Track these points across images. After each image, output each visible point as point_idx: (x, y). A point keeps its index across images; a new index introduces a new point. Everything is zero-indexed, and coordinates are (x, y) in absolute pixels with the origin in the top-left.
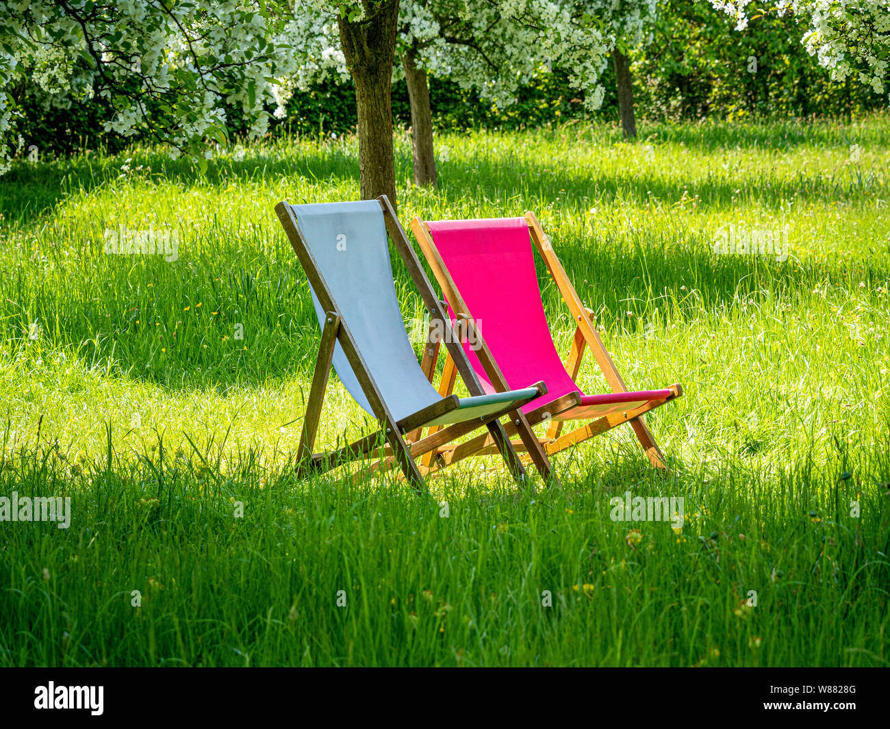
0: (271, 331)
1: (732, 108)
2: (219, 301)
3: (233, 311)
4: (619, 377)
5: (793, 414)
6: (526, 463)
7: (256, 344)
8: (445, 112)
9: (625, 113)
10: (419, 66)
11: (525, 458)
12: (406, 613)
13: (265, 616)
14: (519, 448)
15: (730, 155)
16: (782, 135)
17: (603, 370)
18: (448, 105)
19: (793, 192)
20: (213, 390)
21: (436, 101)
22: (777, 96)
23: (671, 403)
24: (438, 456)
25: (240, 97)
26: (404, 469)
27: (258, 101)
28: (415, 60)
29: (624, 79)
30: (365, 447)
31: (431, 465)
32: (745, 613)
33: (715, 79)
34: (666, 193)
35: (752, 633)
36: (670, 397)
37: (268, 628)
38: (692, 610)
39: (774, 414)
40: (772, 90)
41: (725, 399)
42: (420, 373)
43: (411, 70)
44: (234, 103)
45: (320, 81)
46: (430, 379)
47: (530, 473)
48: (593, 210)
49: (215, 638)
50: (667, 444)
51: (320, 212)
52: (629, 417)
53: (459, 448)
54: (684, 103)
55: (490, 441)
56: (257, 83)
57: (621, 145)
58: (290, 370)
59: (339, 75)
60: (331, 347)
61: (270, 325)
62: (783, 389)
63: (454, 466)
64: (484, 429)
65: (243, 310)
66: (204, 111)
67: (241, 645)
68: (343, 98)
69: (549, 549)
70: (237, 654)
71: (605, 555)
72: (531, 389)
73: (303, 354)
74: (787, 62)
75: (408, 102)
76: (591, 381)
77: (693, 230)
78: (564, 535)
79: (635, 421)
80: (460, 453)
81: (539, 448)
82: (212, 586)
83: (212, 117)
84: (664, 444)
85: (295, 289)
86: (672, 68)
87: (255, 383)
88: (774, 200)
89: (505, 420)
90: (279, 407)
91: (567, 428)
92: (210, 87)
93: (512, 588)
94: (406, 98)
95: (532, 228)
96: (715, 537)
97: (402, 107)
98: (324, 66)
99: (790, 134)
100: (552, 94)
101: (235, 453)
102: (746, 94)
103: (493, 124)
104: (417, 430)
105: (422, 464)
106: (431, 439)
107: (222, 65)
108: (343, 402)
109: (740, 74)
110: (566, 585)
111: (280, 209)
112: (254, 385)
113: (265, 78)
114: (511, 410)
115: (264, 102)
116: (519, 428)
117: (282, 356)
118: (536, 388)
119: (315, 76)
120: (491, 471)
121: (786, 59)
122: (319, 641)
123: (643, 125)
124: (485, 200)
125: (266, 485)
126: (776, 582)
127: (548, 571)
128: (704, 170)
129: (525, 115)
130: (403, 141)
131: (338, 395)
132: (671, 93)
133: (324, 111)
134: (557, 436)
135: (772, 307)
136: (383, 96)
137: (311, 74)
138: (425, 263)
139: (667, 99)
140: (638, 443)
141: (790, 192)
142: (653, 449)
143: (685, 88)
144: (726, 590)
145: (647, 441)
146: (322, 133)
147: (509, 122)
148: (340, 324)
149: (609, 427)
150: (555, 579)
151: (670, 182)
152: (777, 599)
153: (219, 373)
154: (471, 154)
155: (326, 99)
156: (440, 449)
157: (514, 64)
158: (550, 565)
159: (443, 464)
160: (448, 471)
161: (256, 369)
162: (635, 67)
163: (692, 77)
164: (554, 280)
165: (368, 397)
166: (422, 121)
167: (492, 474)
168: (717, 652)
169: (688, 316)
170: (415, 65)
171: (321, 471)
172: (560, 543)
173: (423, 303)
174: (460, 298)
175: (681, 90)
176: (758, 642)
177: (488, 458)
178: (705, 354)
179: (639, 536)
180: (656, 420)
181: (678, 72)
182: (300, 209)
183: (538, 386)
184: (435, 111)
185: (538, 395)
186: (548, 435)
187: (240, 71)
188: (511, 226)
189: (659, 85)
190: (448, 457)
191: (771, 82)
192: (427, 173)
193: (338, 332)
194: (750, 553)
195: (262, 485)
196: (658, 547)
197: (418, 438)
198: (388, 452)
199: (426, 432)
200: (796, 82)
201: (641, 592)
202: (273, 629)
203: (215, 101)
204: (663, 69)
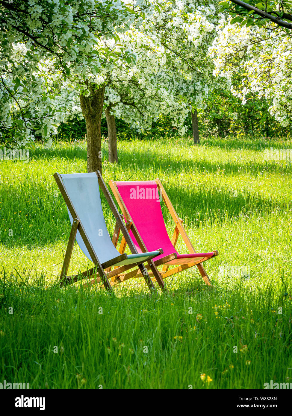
0: (50, 223)
1: (239, 132)
2: (29, 210)
3: (34, 214)
4: (193, 247)
5: (263, 264)
6: (154, 281)
7: (43, 228)
8: (122, 132)
9: (195, 134)
10: (112, 113)
11: (153, 279)
12: (106, 348)
13: (48, 348)
14: (151, 275)
15: (237, 152)
16: (259, 145)
17: (186, 243)
18: (123, 128)
19: (263, 168)
20: (26, 247)
21: (118, 127)
22: (257, 128)
23: (214, 258)
24: (118, 278)
25: (41, 131)
26: (104, 284)
27: (48, 133)
28: (110, 111)
29: (195, 120)
30: (88, 274)
31: (115, 281)
32: (244, 351)
33: (232, 120)
34: (212, 168)
35: (247, 359)
36: (213, 256)
37: (49, 354)
38: (223, 348)
39: (255, 263)
40: (255, 126)
41: (236, 257)
42: (112, 244)
43: (108, 115)
44: (38, 134)
45: (71, 119)
46: (115, 246)
47: (156, 286)
48: (182, 174)
49: (27, 356)
50: (211, 275)
51: (72, 177)
52: (196, 264)
53: (126, 275)
54: (219, 130)
55: (139, 272)
56: (48, 126)
57: (193, 147)
58: (57, 240)
59: (79, 117)
60: (75, 233)
61: (49, 220)
62: (259, 253)
63: (125, 282)
64: (137, 267)
65: (38, 214)
66: (26, 136)
67: (38, 360)
68: (80, 125)
69: (164, 321)
70: (35, 363)
71: (187, 325)
72: (157, 252)
73: (63, 233)
74: (261, 114)
75: (107, 127)
76: (181, 248)
77: (222, 184)
78: (170, 316)
79: (199, 265)
80: (127, 277)
81: (159, 275)
82: (26, 335)
83: (29, 138)
84: (210, 275)
85: (60, 205)
86: (214, 116)
87: (43, 244)
88: (255, 172)
89: (145, 264)
90: (53, 255)
91: (171, 268)
92: (28, 127)
93: (149, 338)
94: (106, 125)
95: (158, 185)
96: (232, 318)
97: (104, 129)
98: (73, 113)
99: (262, 144)
100: (166, 125)
101: (35, 274)
102: (244, 127)
103: (141, 137)
104: (109, 267)
105: (111, 281)
106: (116, 271)
107: (34, 118)
108: (79, 253)
109: (242, 119)
110: (171, 337)
111: (56, 176)
112: (42, 245)
113: (52, 124)
114: (148, 260)
115: (51, 133)
116: (151, 267)
117: (54, 233)
118: (159, 251)
119: (69, 117)
120: (139, 284)
121: (261, 113)
122: (70, 359)
123: (202, 139)
124: (138, 169)
125: (48, 288)
126: (257, 338)
127: (164, 331)
128: (227, 158)
129: (154, 133)
130: (105, 144)
131: (77, 250)
132: (214, 125)
133: (72, 130)
134: (167, 270)
135: (255, 218)
136: (97, 127)
137: (68, 116)
138: (113, 196)
139: (212, 128)
140: (200, 274)
141: (262, 168)
142: (206, 277)
143: (220, 124)
144: (236, 341)
145: (203, 274)
146: (71, 139)
147: (148, 136)
148: (79, 223)
149: (188, 267)
150: (166, 334)
151: (213, 163)
152: (257, 344)
153: (28, 240)
154: (132, 149)
155: (73, 125)
156: (119, 275)
157: (151, 113)
158: (165, 328)
159: (120, 281)
160: (122, 284)
161: (43, 238)
162: (199, 115)
163: (222, 119)
164: (166, 204)
165: (90, 254)
166: (112, 136)
167: (140, 286)
168: (233, 367)
169: (221, 221)
170: (110, 113)
171: (70, 283)
172: (169, 319)
173: (112, 213)
174: (128, 213)
175: (218, 124)
176: (249, 363)
177: (138, 279)
178: (227, 237)
179: (201, 317)
180: (207, 265)
181: (217, 118)
182: (64, 176)
183: (159, 250)
184: (118, 131)
185: (159, 254)
186: (163, 270)
187: (41, 121)
188: (150, 184)
189: (209, 122)
190: (122, 278)
191: (254, 122)
192: (114, 157)
193: (78, 226)
194: (247, 325)
195: (46, 289)
196: (209, 321)
197: (110, 270)
198: (98, 276)
199: (113, 268)
200: (265, 122)
201: (202, 340)
202: (51, 353)
203: (31, 132)
204: (211, 116)
